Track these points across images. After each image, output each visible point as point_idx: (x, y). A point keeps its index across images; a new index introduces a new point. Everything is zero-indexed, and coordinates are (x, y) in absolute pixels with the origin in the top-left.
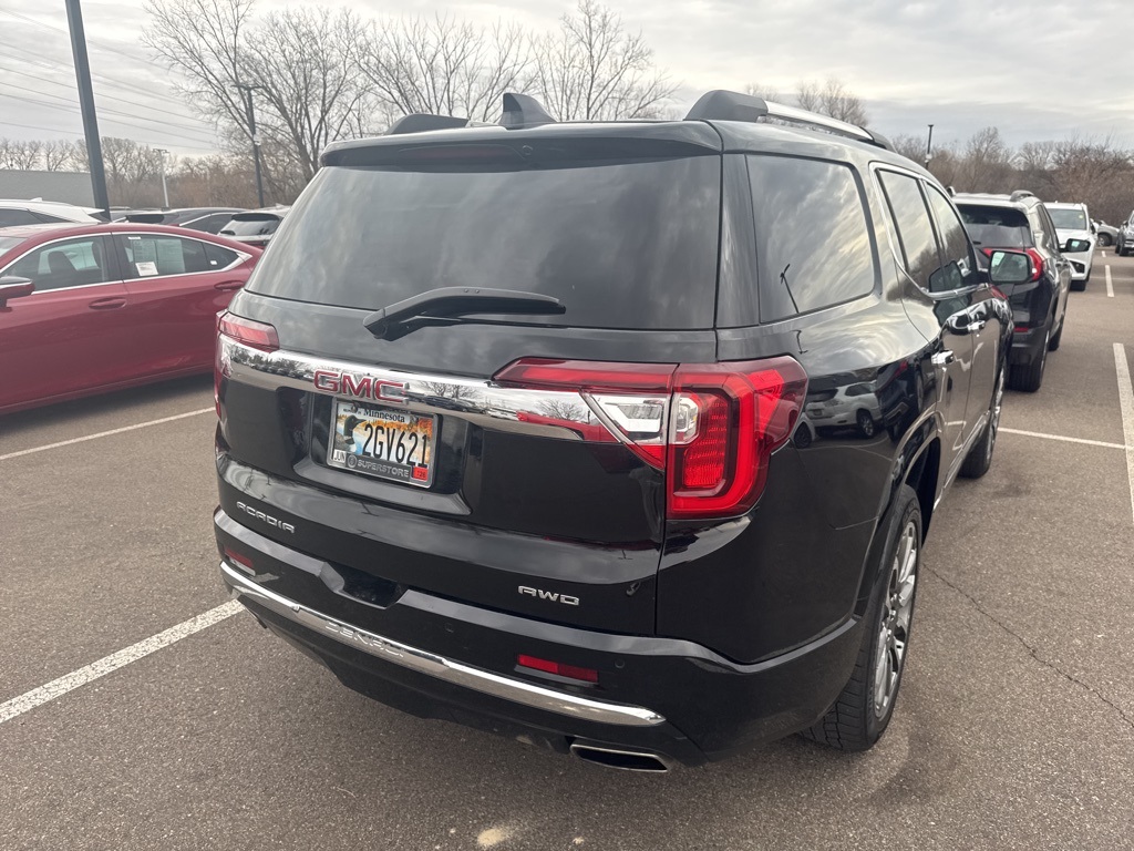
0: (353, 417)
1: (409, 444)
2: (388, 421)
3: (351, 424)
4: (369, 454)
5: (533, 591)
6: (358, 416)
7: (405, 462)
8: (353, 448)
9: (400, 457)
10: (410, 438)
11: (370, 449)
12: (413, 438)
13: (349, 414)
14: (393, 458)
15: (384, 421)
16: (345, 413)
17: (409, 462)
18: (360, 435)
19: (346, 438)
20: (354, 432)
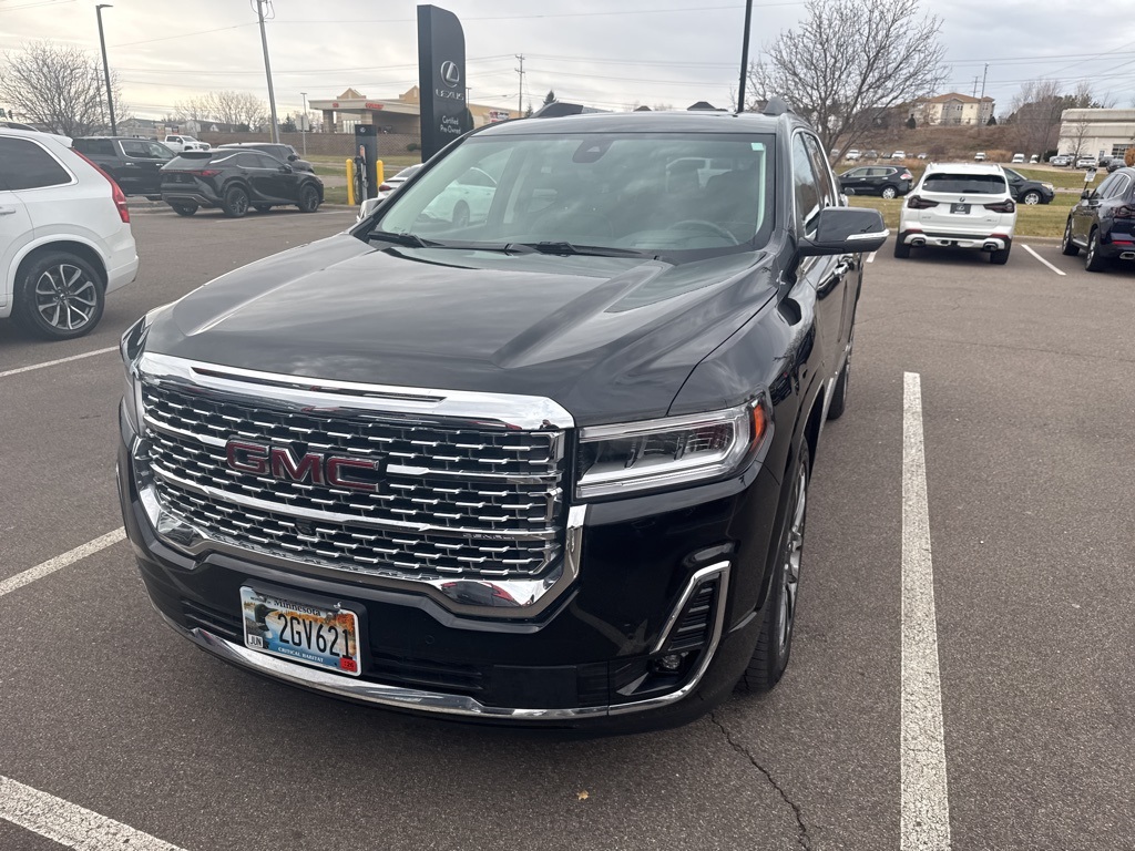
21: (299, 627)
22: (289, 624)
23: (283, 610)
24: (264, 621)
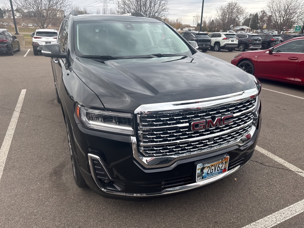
21: (213, 168)
22: (210, 168)
23: (209, 165)
24: (203, 171)
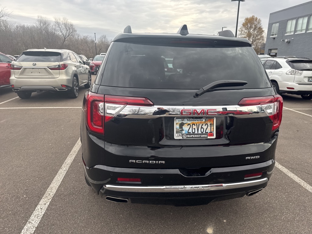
0: (183, 123)
1: (205, 127)
2: (197, 122)
3: (181, 125)
4: (190, 133)
5: (249, 158)
6: (184, 122)
7: (204, 133)
8: (184, 132)
9: (202, 131)
10: (205, 125)
11: (190, 131)
12: (207, 125)
13: (180, 122)
14: (200, 132)
15: (195, 122)
16: (179, 122)
17: (206, 132)
18: (186, 128)
19: (180, 129)
20: (183, 127)
